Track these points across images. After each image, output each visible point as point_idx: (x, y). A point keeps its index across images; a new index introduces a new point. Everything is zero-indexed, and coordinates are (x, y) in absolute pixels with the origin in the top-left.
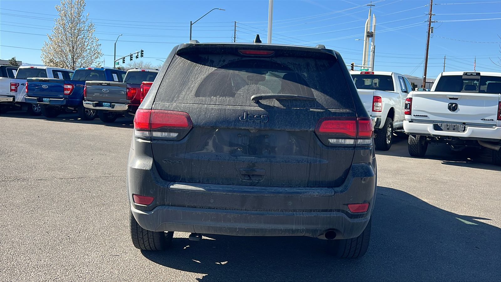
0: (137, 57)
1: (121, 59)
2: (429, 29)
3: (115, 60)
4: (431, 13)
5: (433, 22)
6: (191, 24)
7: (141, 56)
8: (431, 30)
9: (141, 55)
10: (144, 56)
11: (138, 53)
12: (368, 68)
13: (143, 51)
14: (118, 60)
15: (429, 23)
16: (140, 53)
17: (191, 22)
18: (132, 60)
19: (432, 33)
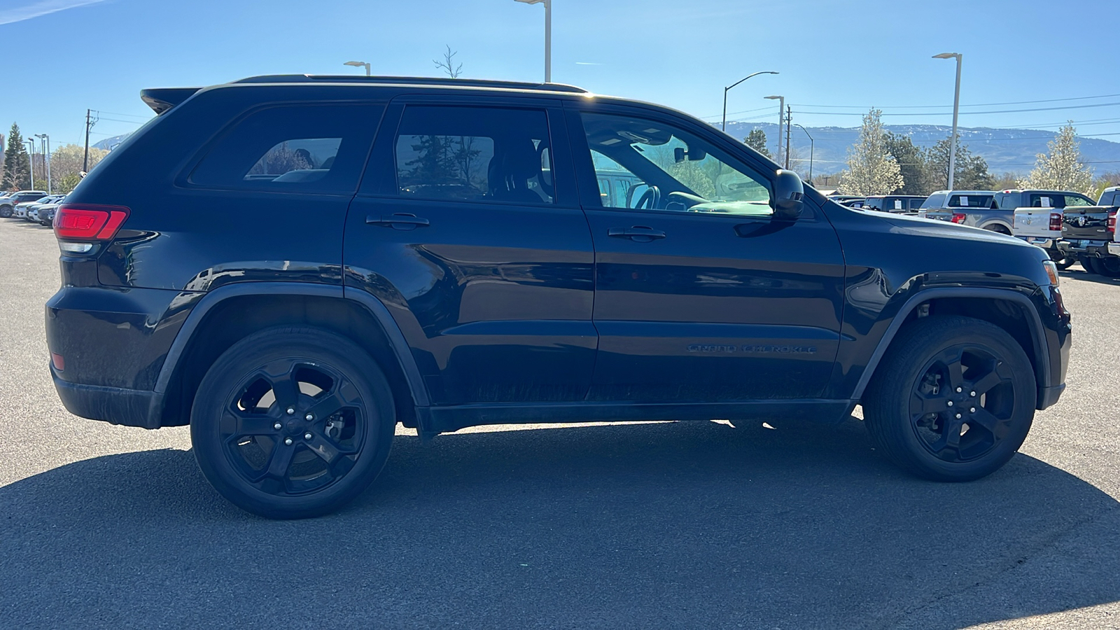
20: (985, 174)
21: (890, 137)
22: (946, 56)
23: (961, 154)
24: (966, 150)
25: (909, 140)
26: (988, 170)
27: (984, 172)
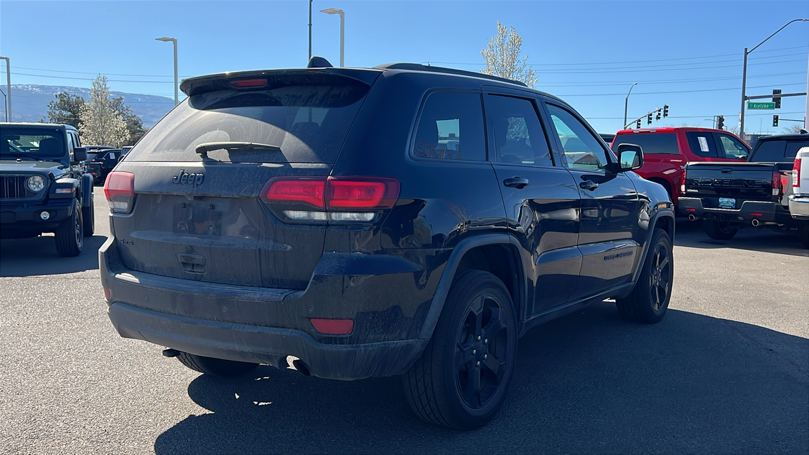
0: (658, 118)
1: (635, 122)
3: (625, 124)
6: (746, 53)
7: (664, 116)
9: (665, 114)
10: (668, 115)
11: (660, 111)
13: (667, 107)
14: (630, 125)
16: (663, 110)
17: (746, 49)
18: (651, 122)
20: (141, 128)
21: (66, 97)
22: (166, 40)
23: (125, 112)
24: (129, 109)
25: (82, 99)
26: (143, 125)
27: (140, 127)
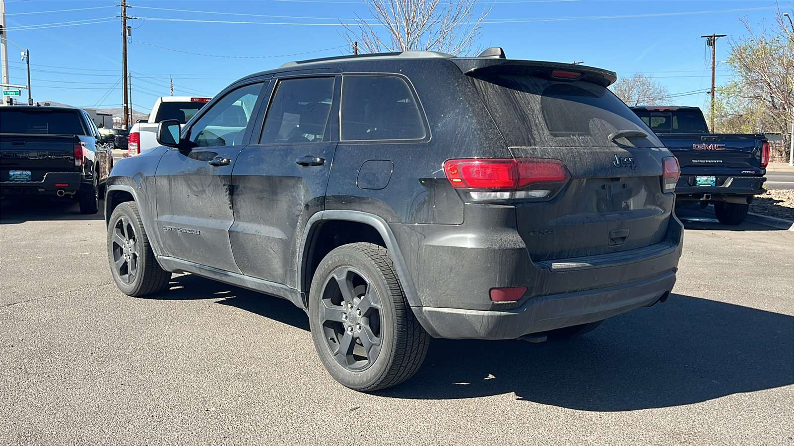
2: (125, 29)
4: (125, 4)
5: (129, 18)
8: (127, 30)
12: (20, 89)
15: (123, 20)
19: (129, 35)
